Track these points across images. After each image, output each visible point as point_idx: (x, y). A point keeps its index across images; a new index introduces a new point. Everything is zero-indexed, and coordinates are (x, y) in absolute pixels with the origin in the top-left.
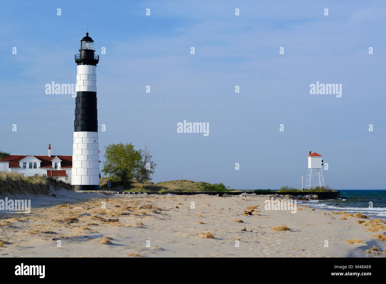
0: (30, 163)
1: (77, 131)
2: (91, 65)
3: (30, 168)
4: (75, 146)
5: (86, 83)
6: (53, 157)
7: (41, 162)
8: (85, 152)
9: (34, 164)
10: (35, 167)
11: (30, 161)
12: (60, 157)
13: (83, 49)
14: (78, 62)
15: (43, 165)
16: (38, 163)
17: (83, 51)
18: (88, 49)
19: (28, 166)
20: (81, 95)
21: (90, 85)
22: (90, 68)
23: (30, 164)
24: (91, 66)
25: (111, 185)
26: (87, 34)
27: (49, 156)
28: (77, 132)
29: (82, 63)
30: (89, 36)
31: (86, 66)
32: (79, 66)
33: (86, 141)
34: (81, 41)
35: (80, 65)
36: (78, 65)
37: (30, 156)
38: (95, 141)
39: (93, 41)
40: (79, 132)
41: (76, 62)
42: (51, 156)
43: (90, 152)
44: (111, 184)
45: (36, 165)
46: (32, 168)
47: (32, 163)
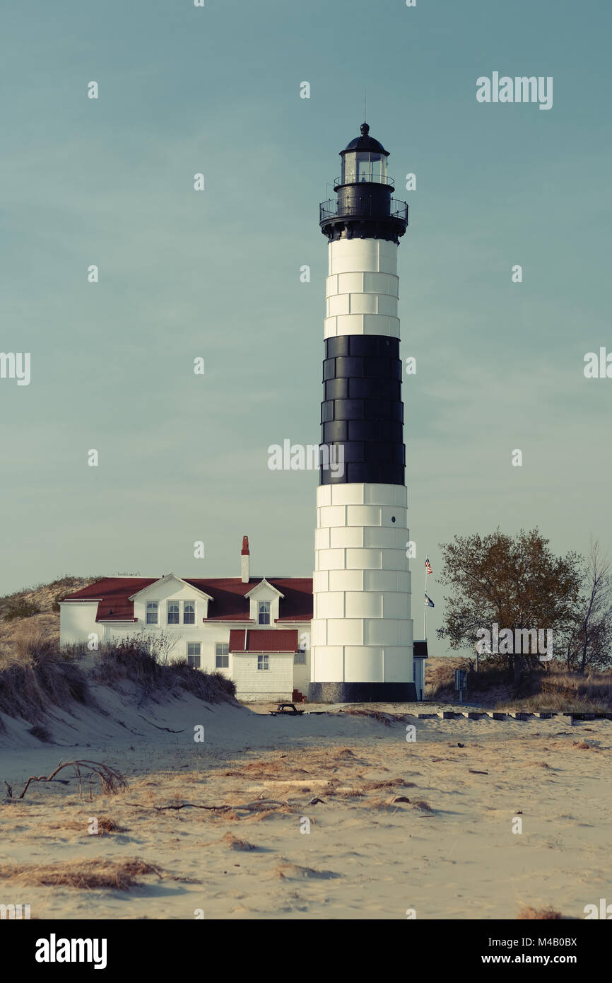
0: (169, 602)
1: (329, 484)
2: (377, 238)
3: (170, 622)
4: (321, 538)
5: (360, 305)
6: (254, 581)
7: (210, 602)
8: (359, 560)
9: (186, 609)
10: (189, 618)
11: (168, 598)
12: (275, 582)
13: (350, 182)
14: (331, 230)
15: (216, 612)
16: (201, 601)
17: (349, 191)
18: (368, 180)
19: (162, 612)
20: (341, 349)
21: (374, 309)
22: (373, 250)
23: (171, 609)
24: (378, 243)
25: (468, 682)
26: (365, 128)
27: (244, 581)
28: (327, 487)
29: (344, 233)
30: (371, 134)
31: (357, 242)
32: (335, 243)
33: (359, 517)
34: (343, 154)
35: (338, 239)
36: (331, 241)
37: (171, 577)
38: (394, 519)
39: (387, 154)
40: (334, 486)
41: (323, 232)
42: (250, 579)
43: (375, 560)
44: (465, 679)
45: (192, 610)
46: (177, 622)
47: (177, 602)
